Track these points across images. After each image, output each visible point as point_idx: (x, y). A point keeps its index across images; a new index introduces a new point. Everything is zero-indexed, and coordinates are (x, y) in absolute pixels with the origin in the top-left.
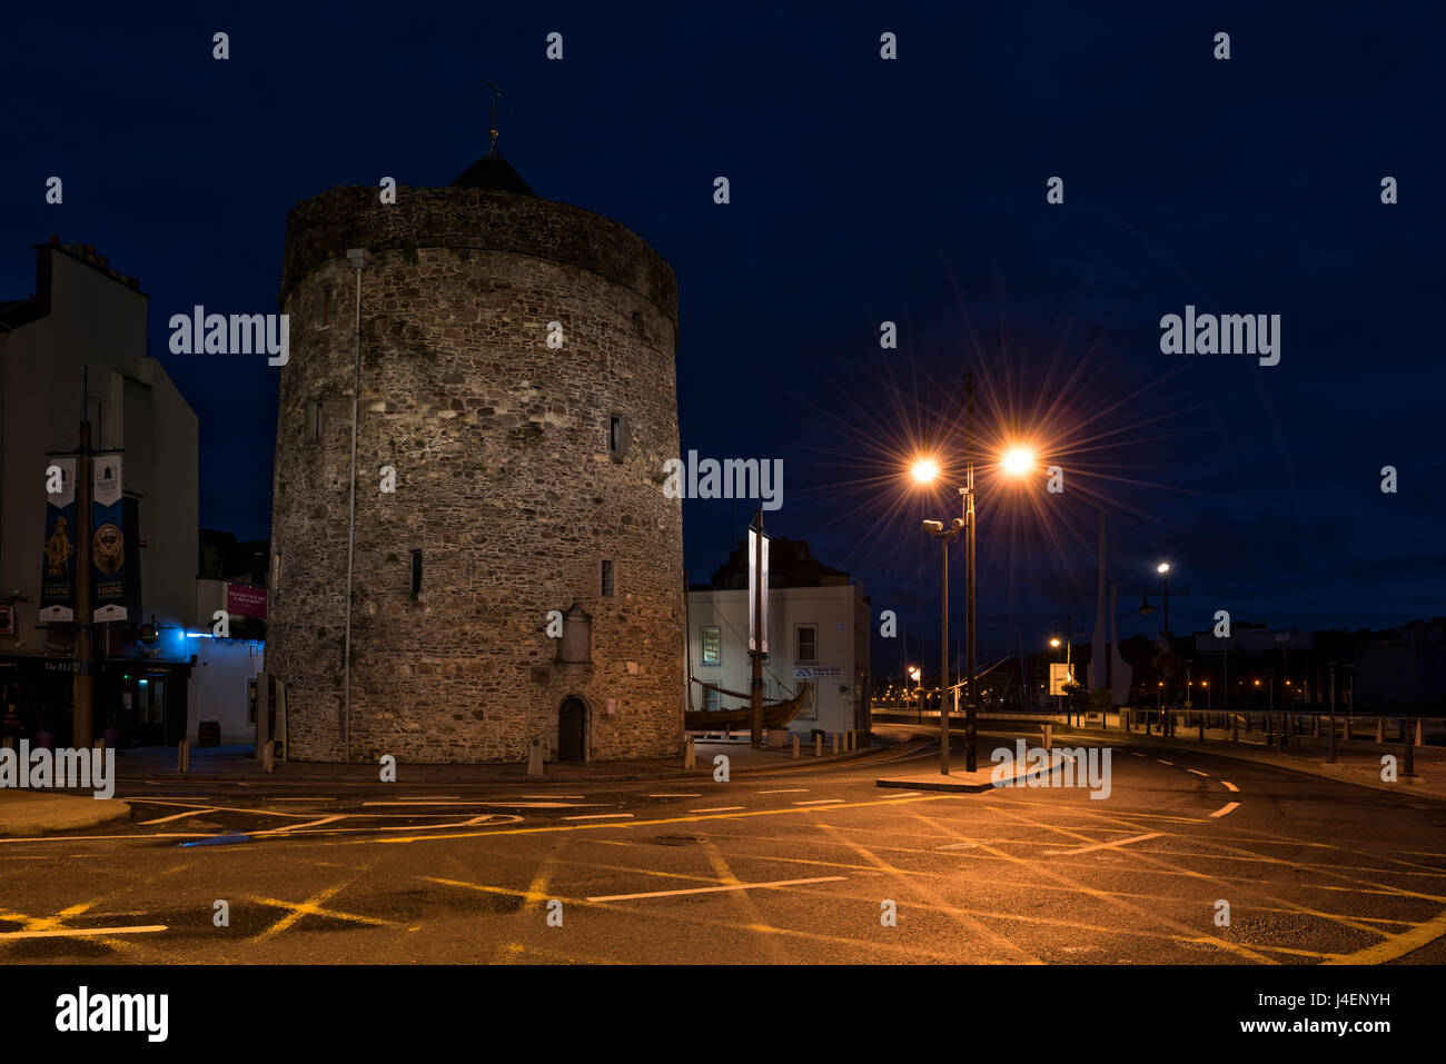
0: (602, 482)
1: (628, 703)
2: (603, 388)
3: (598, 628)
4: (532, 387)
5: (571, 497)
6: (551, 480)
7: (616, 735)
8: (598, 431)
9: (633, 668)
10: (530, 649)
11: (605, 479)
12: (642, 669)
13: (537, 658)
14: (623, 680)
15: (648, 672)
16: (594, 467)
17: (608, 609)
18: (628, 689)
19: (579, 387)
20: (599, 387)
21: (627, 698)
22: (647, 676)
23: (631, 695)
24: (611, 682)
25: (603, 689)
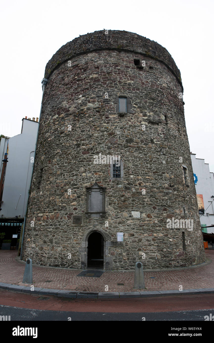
0: (114, 125)
1: (133, 235)
2: (114, 88)
3: (111, 194)
4: (83, 96)
5: (97, 135)
6: (88, 129)
7: (124, 254)
8: (112, 105)
9: (136, 214)
10: (74, 207)
11: (115, 124)
12: (144, 215)
13: (77, 211)
14: (129, 222)
15: (149, 216)
16: (109, 120)
17: (117, 184)
18: (132, 226)
19: (102, 91)
20: (112, 88)
21: (132, 232)
22: (148, 219)
23: (135, 230)
24: (120, 223)
25: (114, 227)
